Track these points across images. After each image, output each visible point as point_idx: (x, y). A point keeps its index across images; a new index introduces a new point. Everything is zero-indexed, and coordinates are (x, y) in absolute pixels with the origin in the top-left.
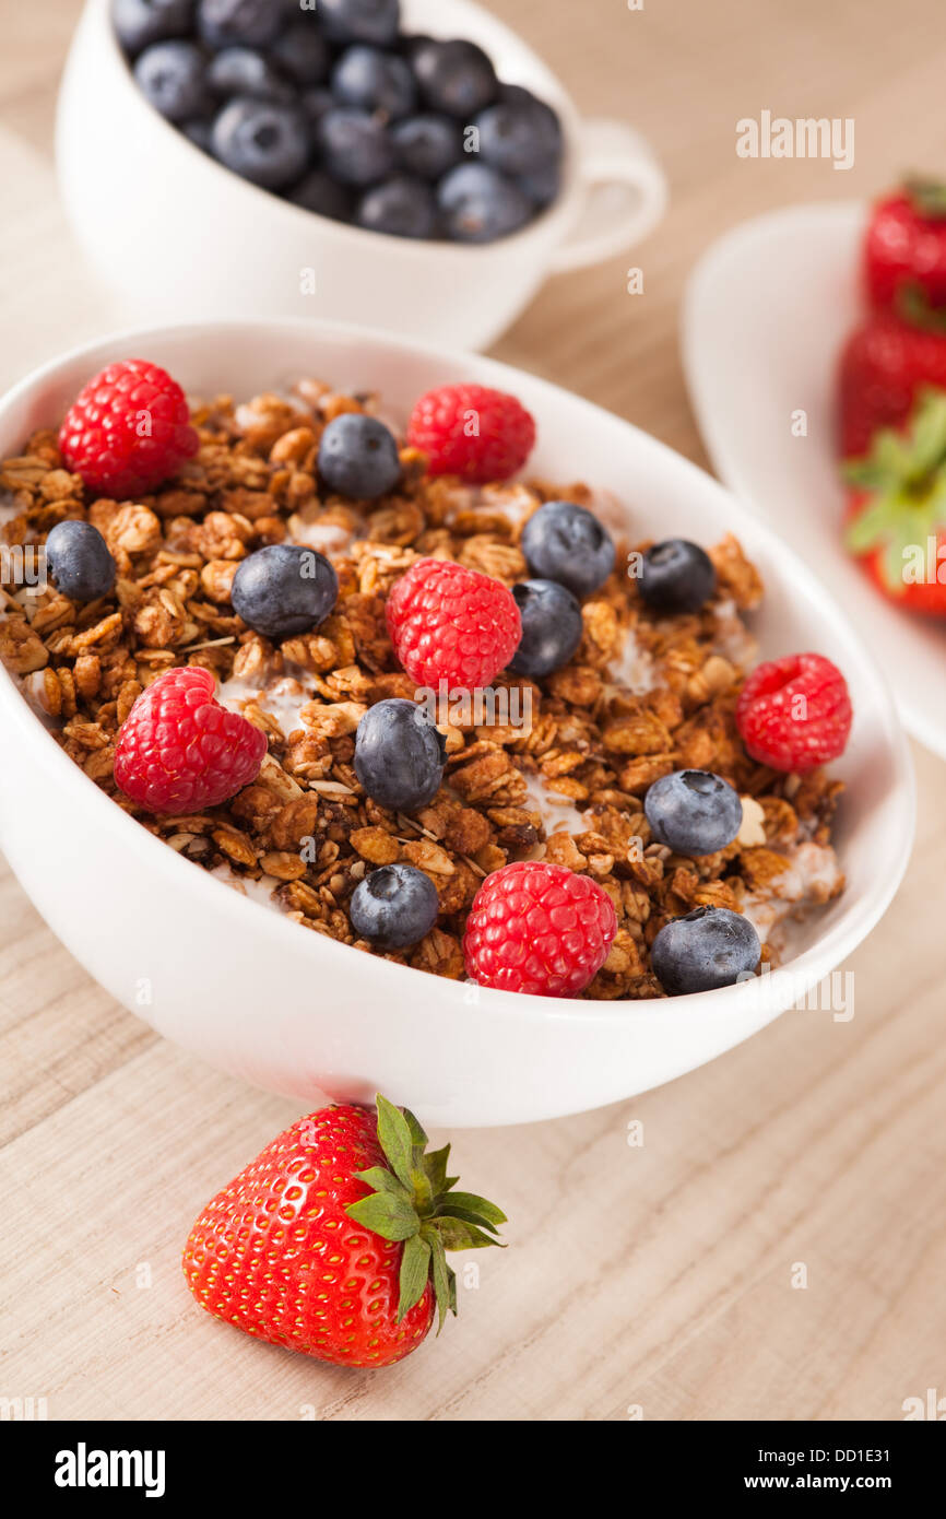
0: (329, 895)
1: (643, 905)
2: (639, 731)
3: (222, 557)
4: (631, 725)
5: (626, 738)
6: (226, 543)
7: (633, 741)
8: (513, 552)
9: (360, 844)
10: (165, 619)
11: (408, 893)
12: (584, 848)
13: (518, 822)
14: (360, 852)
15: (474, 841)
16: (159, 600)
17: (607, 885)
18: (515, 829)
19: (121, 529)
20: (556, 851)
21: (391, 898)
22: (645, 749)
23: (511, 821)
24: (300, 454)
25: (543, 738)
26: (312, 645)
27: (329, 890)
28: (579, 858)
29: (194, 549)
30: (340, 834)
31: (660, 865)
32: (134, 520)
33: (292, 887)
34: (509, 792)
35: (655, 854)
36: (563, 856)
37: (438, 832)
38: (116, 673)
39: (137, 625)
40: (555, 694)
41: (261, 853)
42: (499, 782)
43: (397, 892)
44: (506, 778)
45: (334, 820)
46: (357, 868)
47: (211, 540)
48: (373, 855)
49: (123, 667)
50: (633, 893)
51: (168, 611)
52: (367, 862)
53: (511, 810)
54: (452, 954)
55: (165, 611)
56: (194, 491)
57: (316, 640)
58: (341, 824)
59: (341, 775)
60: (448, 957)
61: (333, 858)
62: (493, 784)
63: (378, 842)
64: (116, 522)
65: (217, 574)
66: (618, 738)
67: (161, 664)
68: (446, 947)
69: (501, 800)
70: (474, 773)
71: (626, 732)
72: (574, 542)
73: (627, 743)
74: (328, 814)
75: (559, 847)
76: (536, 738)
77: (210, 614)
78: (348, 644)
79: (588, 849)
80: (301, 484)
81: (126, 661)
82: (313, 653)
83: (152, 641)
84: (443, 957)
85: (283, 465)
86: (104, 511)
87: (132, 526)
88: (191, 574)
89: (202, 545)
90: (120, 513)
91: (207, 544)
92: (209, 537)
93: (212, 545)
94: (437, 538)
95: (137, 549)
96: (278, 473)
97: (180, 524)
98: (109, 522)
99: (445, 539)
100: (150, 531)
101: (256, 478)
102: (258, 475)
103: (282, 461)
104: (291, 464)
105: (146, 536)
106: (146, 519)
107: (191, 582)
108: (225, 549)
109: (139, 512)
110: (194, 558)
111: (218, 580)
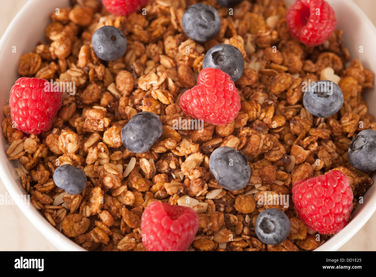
0: (248, 237)
1: (332, 146)
2: (282, 81)
3: (105, 129)
4: (278, 81)
5: (280, 86)
6: (101, 121)
7: (283, 86)
8: (188, 42)
9: (242, 210)
10: (114, 177)
11: (278, 224)
12: (305, 146)
13: (280, 157)
14: (244, 212)
15: (273, 176)
16: (107, 172)
17: (320, 152)
18: (281, 161)
19: (64, 146)
20: (299, 156)
21: (274, 231)
22: (289, 86)
23: (277, 158)
24: (89, 57)
25: (257, 111)
26: (166, 145)
27: (245, 235)
28: (307, 152)
29: (92, 131)
30: (230, 209)
31: (324, 124)
32: (67, 139)
33: (234, 244)
34: (266, 145)
35: (320, 122)
36: (302, 156)
37: (259, 182)
38: (114, 210)
39: (106, 186)
40: (244, 86)
41: (212, 238)
42: (261, 145)
43: (275, 227)
44: (262, 141)
45: (225, 206)
46: (247, 219)
48: (249, 211)
49: (114, 204)
50: (327, 144)
51: (114, 174)
52: (248, 214)
53: (273, 153)
54: (299, 224)
55: (112, 175)
56: (70, 104)
57: (166, 142)
58: (229, 206)
59: (213, 186)
60: (299, 226)
61: (237, 222)
62: (260, 148)
63: (246, 204)
64: (61, 144)
65: (111, 139)
66: (277, 88)
67: (124, 193)
68: (296, 224)
69: (266, 150)
70: (252, 149)
71: (278, 85)
72: (206, 24)
73: (282, 88)
74: (222, 205)
75: (299, 154)
76: (255, 113)
77: (120, 155)
78: (176, 134)
79: (306, 146)
80: (101, 71)
81: (113, 201)
82: (168, 148)
83: (115, 187)
84: (298, 228)
85: (89, 67)
86: (51, 141)
87: (68, 142)
88: (102, 145)
89: (94, 128)
90: (59, 139)
91: (96, 126)
92: (94, 123)
93: (98, 126)
94: (154, 50)
95: (76, 150)
96: (88, 71)
97: (78, 123)
98: (57, 144)
99: (157, 49)
100: (76, 139)
101: (83, 79)
102: (82, 76)
103: (86, 65)
104: (90, 65)
105: (75, 143)
106: (71, 136)
107: (104, 148)
108: (104, 124)
109: (66, 135)
110: (96, 136)
111: (113, 141)
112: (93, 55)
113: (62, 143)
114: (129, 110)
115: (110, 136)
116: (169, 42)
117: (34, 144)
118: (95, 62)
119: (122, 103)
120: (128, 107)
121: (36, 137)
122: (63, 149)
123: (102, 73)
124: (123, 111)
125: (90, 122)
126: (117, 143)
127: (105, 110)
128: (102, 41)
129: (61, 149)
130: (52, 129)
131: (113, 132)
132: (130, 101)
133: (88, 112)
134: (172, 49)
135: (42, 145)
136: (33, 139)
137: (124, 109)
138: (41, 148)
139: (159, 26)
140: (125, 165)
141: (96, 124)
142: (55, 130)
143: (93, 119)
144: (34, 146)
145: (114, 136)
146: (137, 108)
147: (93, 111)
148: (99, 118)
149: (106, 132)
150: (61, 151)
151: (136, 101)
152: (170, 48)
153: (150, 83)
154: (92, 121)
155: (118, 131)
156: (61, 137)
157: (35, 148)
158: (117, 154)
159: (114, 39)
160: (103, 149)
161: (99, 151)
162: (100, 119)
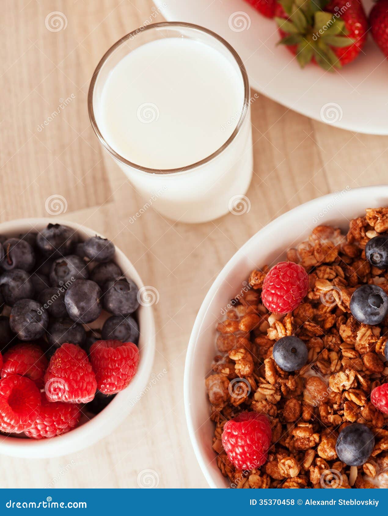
3: (317, 445)
6: (311, 438)
8: (362, 329)
19: (286, 472)
26: (382, 448)
29: (306, 449)
32: (287, 466)
47: (306, 442)
56: (275, 427)
57: (381, 446)
64: (282, 472)
65: (326, 454)
77: (339, 466)
80: (292, 384)
82: (384, 449)
85: (279, 384)
86: (271, 469)
87: (288, 468)
88: (321, 461)
89: (306, 446)
90: (279, 467)
91: (307, 445)
92: (304, 442)
93: (309, 444)
94: (331, 342)
95: (299, 473)
96: (280, 387)
97: (289, 443)
98: (277, 470)
99: (334, 340)
100: (295, 464)
101: (277, 395)
102: (276, 393)
103: (276, 382)
104: (280, 380)
105: (295, 467)
106: (289, 462)
107: (324, 464)
108: (314, 441)
109: (285, 462)
110: (312, 453)
111: (329, 455)
112: (279, 369)
113: (283, 470)
114: (331, 418)
115: (324, 451)
116: (344, 331)
117: (258, 480)
118: (283, 376)
119: (323, 413)
120: (329, 416)
121: (258, 471)
122: (285, 474)
123: (294, 386)
124: (326, 421)
125: (301, 442)
126: (333, 456)
127: (310, 426)
128: (285, 358)
129: (283, 475)
130: (268, 458)
131: (326, 446)
132: (329, 408)
133: (296, 433)
134: (349, 337)
135: (265, 477)
136: (255, 474)
137: (327, 418)
138: (265, 480)
139: (328, 315)
140: (347, 472)
141: (307, 443)
142: (271, 457)
143: (302, 438)
144: (259, 481)
145: (328, 450)
146: (339, 414)
147: (301, 431)
148: (308, 437)
149: (319, 448)
150: (284, 477)
151: (335, 407)
152: (347, 337)
153: (342, 384)
154: (302, 441)
155: (330, 445)
156: (280, 465)
157: (260, 483)
158: (337, 465)
159: (294, 351)
160: (323, 466)
161: (320, 468)
162: (310, 437)
